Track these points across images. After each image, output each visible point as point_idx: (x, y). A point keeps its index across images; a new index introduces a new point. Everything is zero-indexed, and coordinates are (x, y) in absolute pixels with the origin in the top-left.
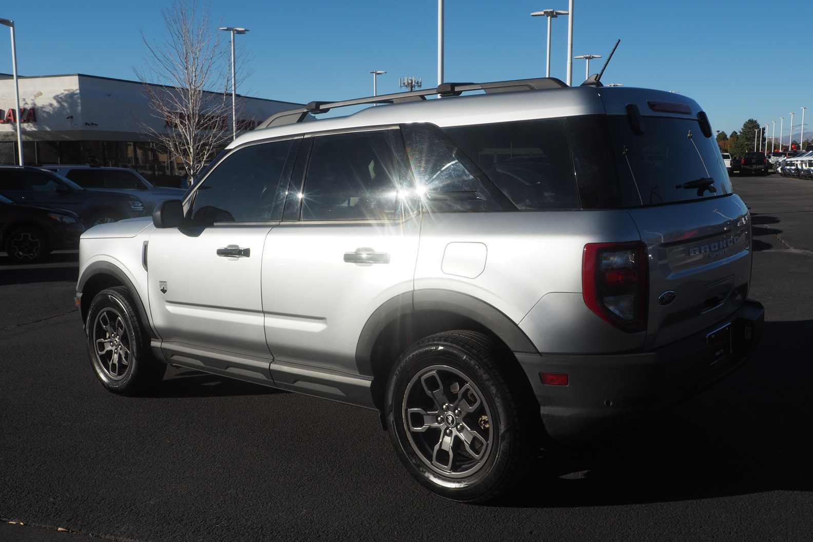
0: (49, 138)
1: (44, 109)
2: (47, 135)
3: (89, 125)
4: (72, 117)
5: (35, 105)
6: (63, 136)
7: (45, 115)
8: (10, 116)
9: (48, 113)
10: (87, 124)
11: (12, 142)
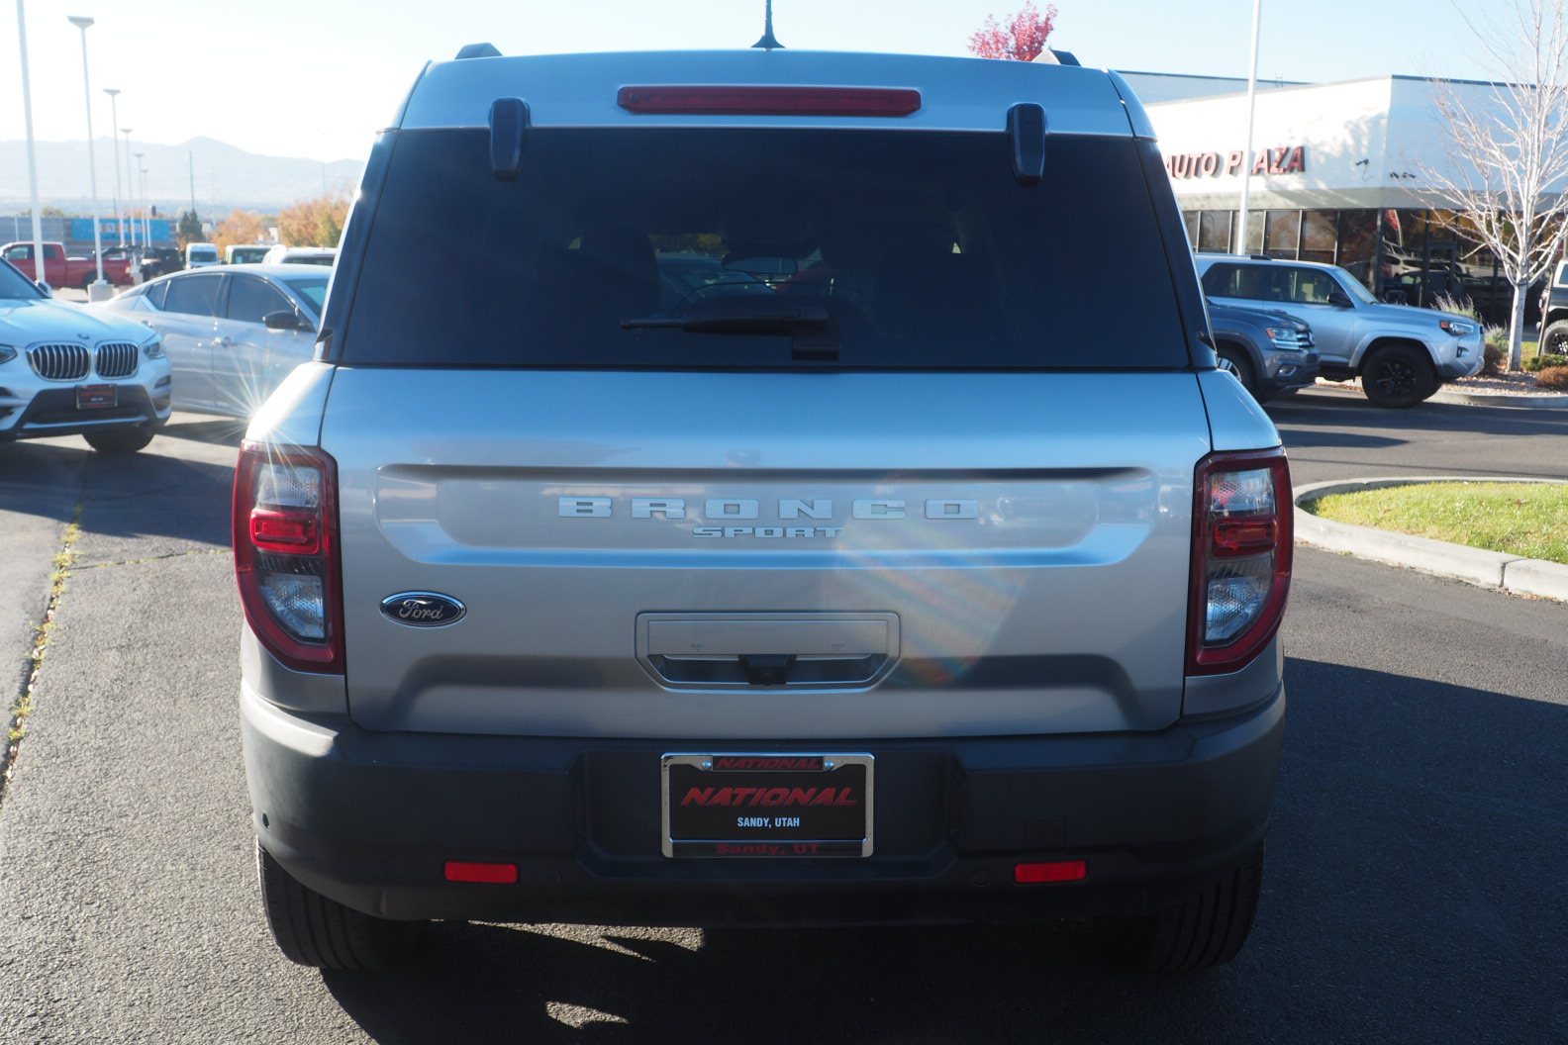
0: (1324, 204)
1: (1321, 149)
2: (1321, 198)
3: (1397, 177)
4: (1366, 162)
5: (1308, 140)
6: (1348, 199)
7: (1322, 160)
8: (1262, 161)
9: (1326, 155)
10: (1394, 175)
11: (1262, 210)
